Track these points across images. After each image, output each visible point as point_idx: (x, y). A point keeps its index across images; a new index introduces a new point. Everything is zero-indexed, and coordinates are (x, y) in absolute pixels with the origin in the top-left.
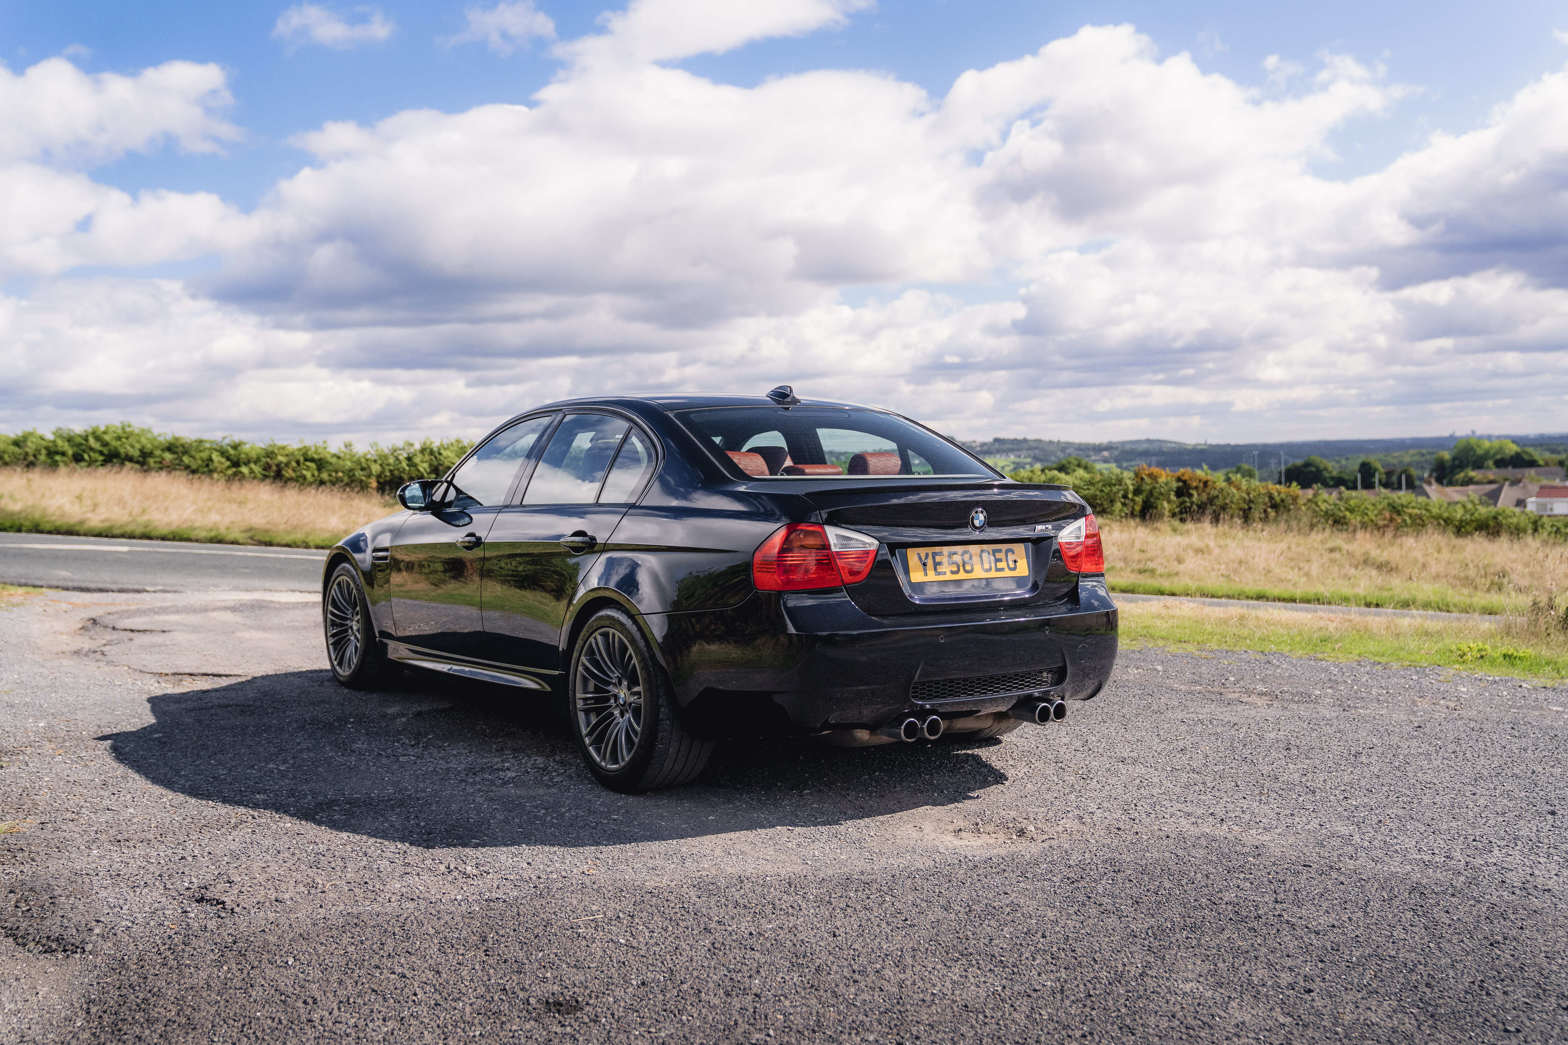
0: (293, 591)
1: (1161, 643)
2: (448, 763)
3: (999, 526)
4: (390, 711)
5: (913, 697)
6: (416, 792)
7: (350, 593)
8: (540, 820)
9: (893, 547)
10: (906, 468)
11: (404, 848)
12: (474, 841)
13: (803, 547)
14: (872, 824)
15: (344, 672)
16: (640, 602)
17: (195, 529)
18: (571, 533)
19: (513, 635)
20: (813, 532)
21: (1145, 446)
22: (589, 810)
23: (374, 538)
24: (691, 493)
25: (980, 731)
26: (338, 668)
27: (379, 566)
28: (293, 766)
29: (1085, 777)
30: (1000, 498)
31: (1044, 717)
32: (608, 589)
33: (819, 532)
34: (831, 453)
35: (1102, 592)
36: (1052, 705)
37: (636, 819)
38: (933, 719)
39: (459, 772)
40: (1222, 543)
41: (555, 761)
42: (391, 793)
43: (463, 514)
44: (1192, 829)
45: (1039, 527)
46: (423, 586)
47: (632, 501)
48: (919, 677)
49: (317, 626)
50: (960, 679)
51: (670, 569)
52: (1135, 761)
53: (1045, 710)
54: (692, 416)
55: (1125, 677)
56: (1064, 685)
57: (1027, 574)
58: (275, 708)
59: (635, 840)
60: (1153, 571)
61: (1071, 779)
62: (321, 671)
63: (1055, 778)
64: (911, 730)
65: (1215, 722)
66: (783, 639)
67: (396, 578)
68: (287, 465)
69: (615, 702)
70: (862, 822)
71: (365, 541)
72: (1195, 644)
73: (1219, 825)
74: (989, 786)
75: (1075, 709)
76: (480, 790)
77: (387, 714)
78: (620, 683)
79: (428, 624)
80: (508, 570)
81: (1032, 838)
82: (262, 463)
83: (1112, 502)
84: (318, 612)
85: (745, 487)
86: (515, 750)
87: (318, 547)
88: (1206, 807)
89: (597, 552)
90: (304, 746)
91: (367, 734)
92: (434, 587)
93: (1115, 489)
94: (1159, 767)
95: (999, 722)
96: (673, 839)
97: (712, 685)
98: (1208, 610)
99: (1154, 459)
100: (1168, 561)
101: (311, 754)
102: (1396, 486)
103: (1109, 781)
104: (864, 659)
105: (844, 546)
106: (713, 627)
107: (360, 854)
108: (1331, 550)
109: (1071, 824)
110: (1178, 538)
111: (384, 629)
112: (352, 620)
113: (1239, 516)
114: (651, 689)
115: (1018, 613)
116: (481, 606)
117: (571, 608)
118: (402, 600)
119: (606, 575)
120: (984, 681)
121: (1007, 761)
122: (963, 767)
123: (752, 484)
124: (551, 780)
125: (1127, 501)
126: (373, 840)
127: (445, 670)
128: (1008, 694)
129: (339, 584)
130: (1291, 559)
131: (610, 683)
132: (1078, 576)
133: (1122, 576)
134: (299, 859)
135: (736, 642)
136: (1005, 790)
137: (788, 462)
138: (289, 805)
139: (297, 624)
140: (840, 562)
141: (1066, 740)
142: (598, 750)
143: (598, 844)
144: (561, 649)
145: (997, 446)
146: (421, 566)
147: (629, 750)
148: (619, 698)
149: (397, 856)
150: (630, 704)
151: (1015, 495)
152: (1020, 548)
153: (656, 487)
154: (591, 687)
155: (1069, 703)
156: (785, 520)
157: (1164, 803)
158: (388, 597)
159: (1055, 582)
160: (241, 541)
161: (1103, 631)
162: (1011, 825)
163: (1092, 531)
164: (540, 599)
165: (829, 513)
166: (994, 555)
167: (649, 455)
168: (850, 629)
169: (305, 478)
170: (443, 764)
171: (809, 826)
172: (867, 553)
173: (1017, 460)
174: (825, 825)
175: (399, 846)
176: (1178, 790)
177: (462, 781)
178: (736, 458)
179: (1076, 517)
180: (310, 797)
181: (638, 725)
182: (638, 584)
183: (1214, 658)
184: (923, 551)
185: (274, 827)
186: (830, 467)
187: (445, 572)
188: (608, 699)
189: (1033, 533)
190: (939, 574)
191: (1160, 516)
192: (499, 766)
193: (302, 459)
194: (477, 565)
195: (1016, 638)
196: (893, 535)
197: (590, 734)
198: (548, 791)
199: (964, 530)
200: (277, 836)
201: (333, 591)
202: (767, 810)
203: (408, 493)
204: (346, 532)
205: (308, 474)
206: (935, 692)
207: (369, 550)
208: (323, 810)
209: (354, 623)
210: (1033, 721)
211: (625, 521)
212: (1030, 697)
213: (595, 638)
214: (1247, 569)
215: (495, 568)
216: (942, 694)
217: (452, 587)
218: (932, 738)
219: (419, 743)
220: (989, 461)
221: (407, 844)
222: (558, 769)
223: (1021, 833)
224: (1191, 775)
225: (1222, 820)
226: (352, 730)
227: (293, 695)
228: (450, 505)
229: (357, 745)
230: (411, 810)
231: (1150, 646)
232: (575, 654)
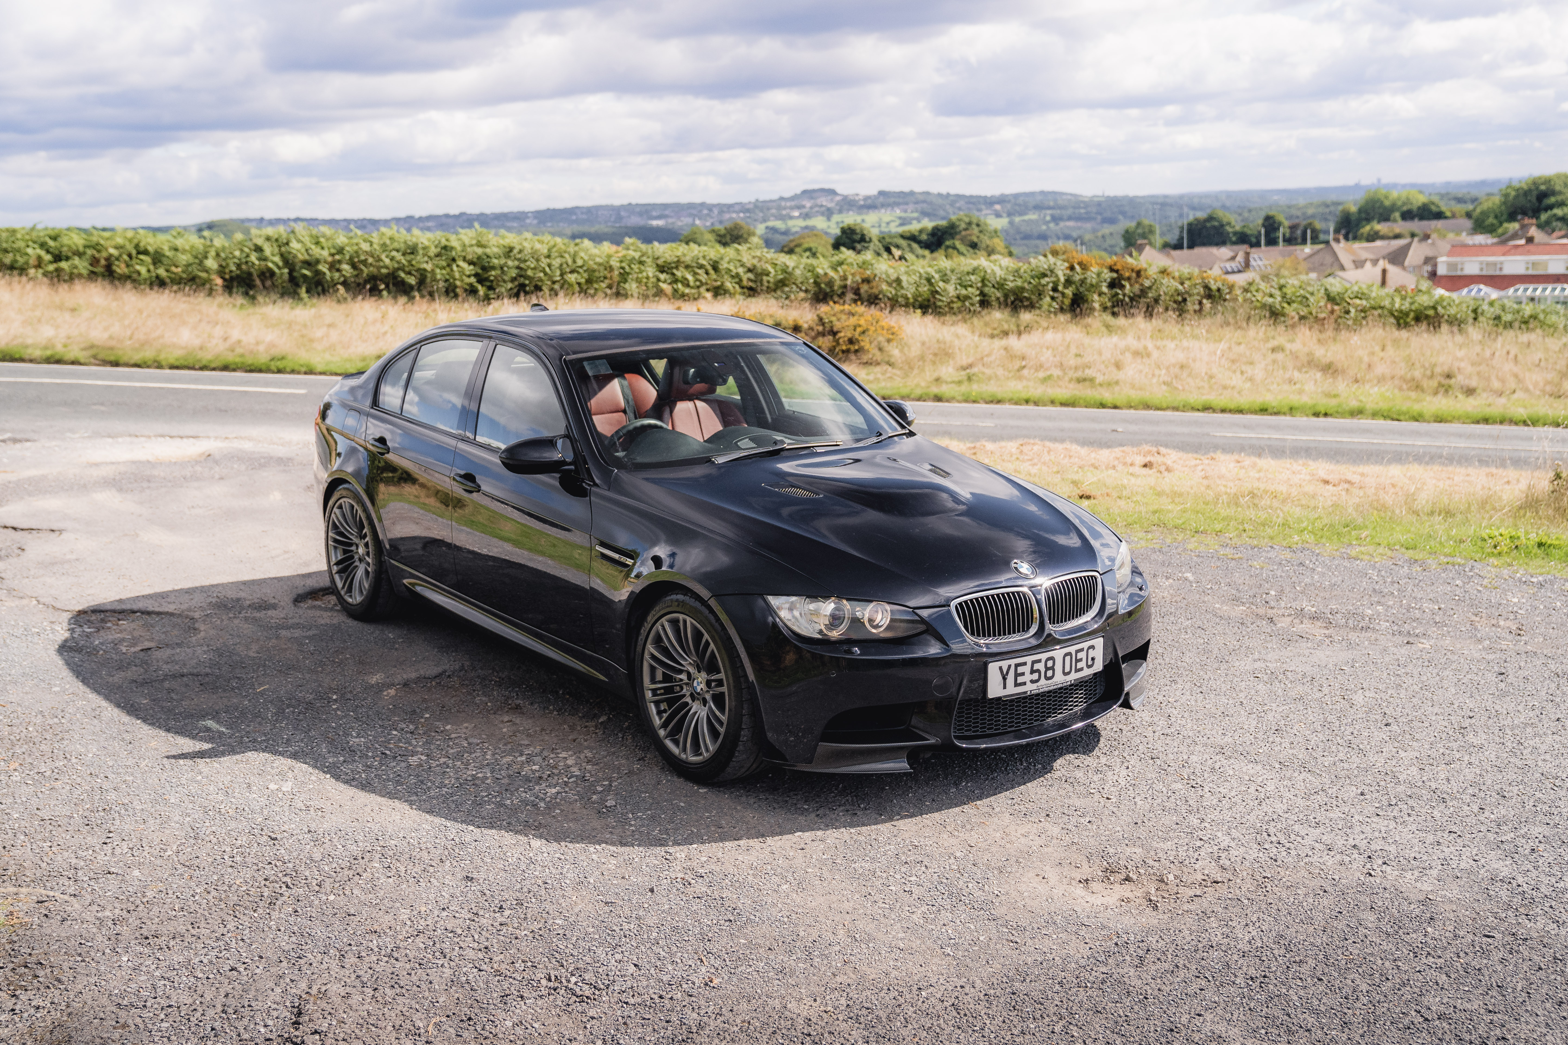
17: (27, 347)
21: (1039, 198)
40: (1159, 343)
60: (1092, 380)
61: (1180, 788)
68: (118, 258)
82: (87, 257)
83: (1040, 295)
93: (1044, 281)
100: (1107, 367)
102: (1299, 240)
108: (1273, 350)
110: (1115, 339)
113: (1174, 310)
125: (1056, 295)
130: (1233, 361)
133: (1060, 387)
145: (881, 199)
160: (82, 361)
169: (139, 274)
183: (1242, 559)
191: (1091, 311)
193: (134, 252)
205: (143, 270)
214: (1190, 375)
231: (1168, 541)
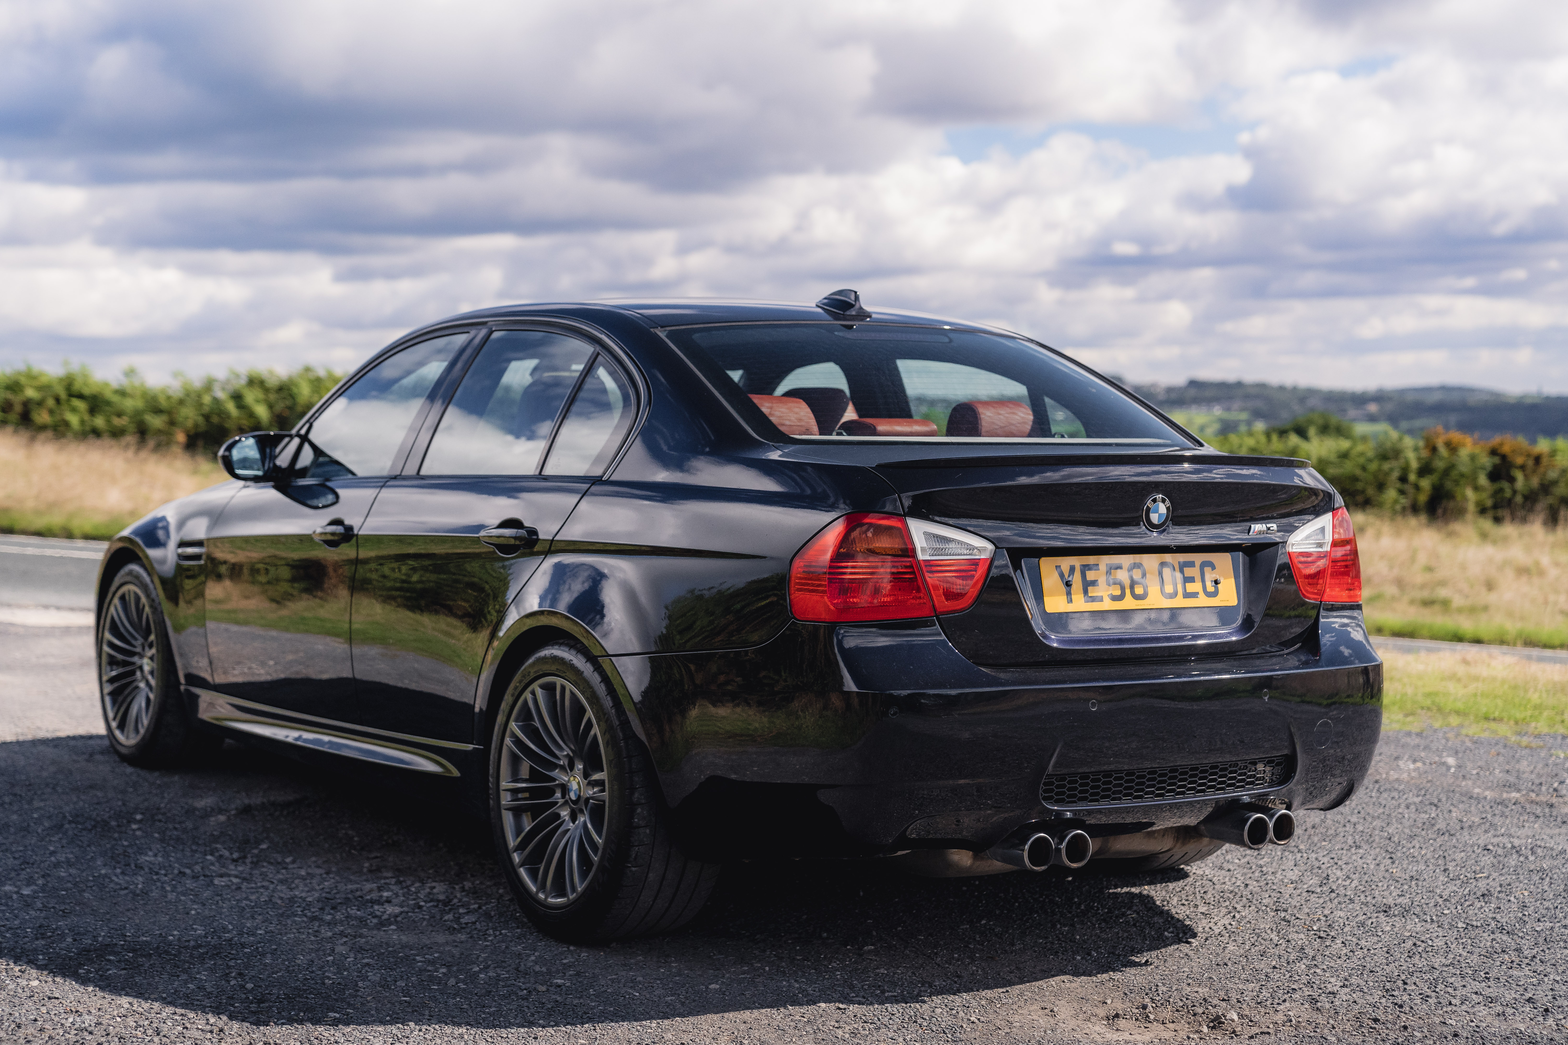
0: (46, 607)
1: (1454, 721)
2: (291, 889)
3: (1192, 524)
4: (200, 804)
5: (1045, 799)
6: (241, 934)
7: (140, 611)
8: (439, 984)
9: (1018, 555)
10: (1041, 426)
11: (220, 1024)
12: (332, 1014)
13: (872, 552)
14: (974, 1003)
15: (127, 740)
16: (605, 635)
18: (497, 522)
19: (400, 685)
20: (889, 529)
21: (1436, 397)
22: (517, 969)
23: (181, 524)
24: (689, 459)
25: (1153, 856)
26: (118, 733)
27: (188, 569)
28: (43, 889)
29: (1322, 934)
30: (1194, 478)
31: (1257, 836)
32: (554, 613)
33: (898, 529)
34: (921, 400)
35: (1357, 635)
36: (1271, 817)
37: (592, 987)
38: (1078, 834)
39: (309, 904)
41: (463, 889)
42: (200, 936)
43: (324, 489)
44: (1496, 1023)
45: (1257, 527)
46: (256, 603)
47: (598, 472)
48: (1054, 766)
49: (84, 664)
50: (1121, 771)
51: (656, 583)
52: (1405, 912)
53: (1260, 825)
54: (696, 336)
55: (1393, 775)
56: (1292, 785)
57: (1233, 601)
58: (15, 795)
59: (590, 1020)
60: (1445, 604)
61: (1301, 938)
62: (91, 737)
63: (1274, 936)
64: (1040, 851)
65: (1539, 851)
66: (836, 700)
67: (214, 590)
68: (40, 403)
69: (563, 796)
70: (957, 1000)
71: (166, 529)
72: (1512, 723)
73: (1541, 1019)
74: (1165, 946)
75: (1309, 825)
76: (342, 934)
77: (195, 809)
78: (572, 766)
79: (263, 664)
80: (395, 580)
81: (1234, 1032)
83: (1380, 487)
84: (87, 643)
85: (779, 453)
86: (399, 871)
87: (87, 537)
88: (1521, 989)
89: (538, 553)
90: (62, 857)
91: (162, 841)
92: (274, 605)
93: (1385, 466)
94: (1446, 922)
95: (1184, 844)
96: (651, 1018)
97: (719, 773)
98: (1535, 668)
99: (1453, 418)
100: (1471, 586)
101: (73, 871)
103: (1363, 943)
104: (967, 735)
105: (936, 551)
106: (722, 678)
107: (150, 1032)
109: (1298, 1010)
110: (1489, 550)
111: (195, 672)
112: (142, 656)
114: (620, 777)
115: (1219, 666)
116: (351, 637)
117: (496, 643)
118: (223, 626)
119: (552, 592)
120: (1161, 775)
121: (1196, 906)
122: (1124, 914)
123: (792, 448)
124: (457, 920)
125: (1405, 487)
126: (170, 1010)
127: (290, 740)
128: (1200, 798)
129: (123, 598)
131: (555, 766)
132: (1317, 608)
133: (1392, 610)
134: (50, 1038)
135: (760, 704)
136: (1191, 953)
137: (850, 414)
138: (35, 951)
139: (52, 661)
140: (931, 579)
141: (1293, 875)
142: (533, 874)
143: (530, 1024)
144: (477, 710)
145: (1193, 392)
146: (254, 571)
147: (583, 875)
148: (569, 790)
149: (209, 1036)
150: (587, 800)
151: (1218, 474)
152: (1224, 561)
153: (638, 449)
154: (524, 772)
155: (1298, 815)
156: (844, 509)
157: (1451, 980)
158: (201, 619)
159: (1280, 617)
161: (1358, 699)
162: (1200, 1010)
163: (1342, 535)
164: (443, 626)
165: (914, 498)
166: (1182, 571)
167: (626, 398)
168: (945, 687)
169: (67, 424)
170: (283, 892)
171: (872, 1004)
172: (975, 563)
173: (1226, 416)
174: (897, 1002)
175: (212, 1021)
176: (1475, 959)
177: (314, 918)
178: (765, 405)
179: (1317, 512)
180: (69, 940)
181: (600, 834)
182: (603, 607)
183: (1541, 748)
184: (1066, 563)
185: (12, 986)
186: (917, 423)
187: (293, 580)
188: (551, 792)
189: (1246, 536)
190: (1093, 599)
191: (1459, 513)
192: (374, 895)
193: (63, 395)
194: (347, 571)
195: (1215, 706)
196: (1015, 535)
197: (520, 848)
198: (452, 937)
199: (1135, 530)
200: (16, 1000)
201: (112, 609)
202: (803, 976)
203: (236, 454)
204: (133, 514)
205: (74, 420)
206: (1081, 792)
207: (172, 544)
208: (91, 961)
209: (146, 661)
210: (1240, 842)
211: (584, 505)
212: (1236, 801)
213: (533, 693)
215: (374, 576)
216: (1092, 794)
217: (303, 606)
218: (1075, 865)
219: (245, 857)
220: (1178, 417)
221: (224, 1018)
222: (469, 903)
223: (1217, 1023)
224: (1498, 935)
225: (1547, 1010)
226: (138, 833)
227: (45, 774)
228: (303, 472)
229: (147, 858)
230: (232, 963)
231: (1437, 725)
232: (500, 719)
